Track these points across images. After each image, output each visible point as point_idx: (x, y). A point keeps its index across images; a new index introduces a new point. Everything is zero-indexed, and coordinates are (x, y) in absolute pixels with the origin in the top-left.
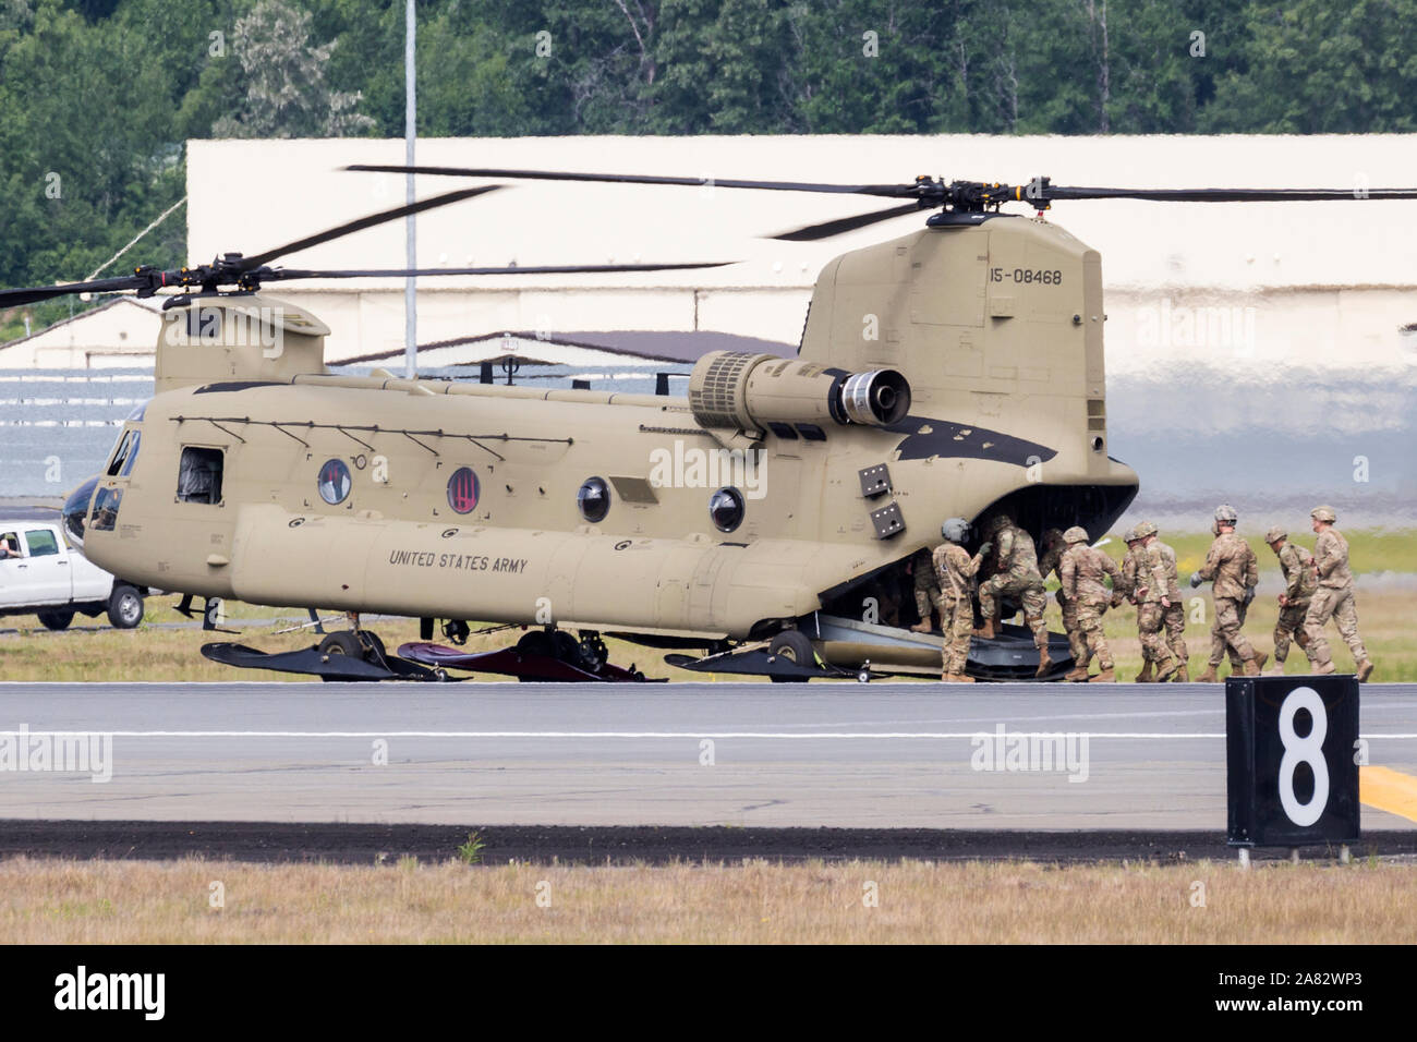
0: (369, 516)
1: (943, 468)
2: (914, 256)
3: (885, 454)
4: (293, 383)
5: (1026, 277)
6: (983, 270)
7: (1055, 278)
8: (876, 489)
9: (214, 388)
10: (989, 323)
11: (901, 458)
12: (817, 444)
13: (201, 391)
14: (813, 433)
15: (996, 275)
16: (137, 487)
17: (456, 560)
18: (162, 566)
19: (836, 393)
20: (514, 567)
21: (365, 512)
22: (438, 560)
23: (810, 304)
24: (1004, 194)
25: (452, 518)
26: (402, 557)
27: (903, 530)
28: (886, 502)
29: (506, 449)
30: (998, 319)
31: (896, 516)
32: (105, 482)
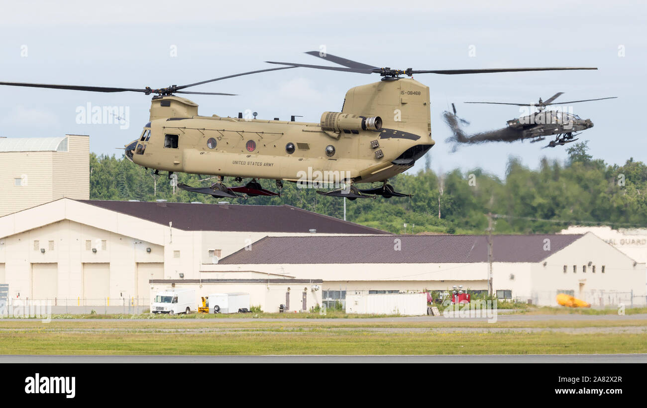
0: (223, 152)
1: (393, 141)
2: (378, 88)
3: (377, 137)
4: (192, 118)
5: (411, 93)
6: (399, 92)
7: (419, 93)
8: (375, 146)
9: (172, 119)
10: (401, 104)
11: (381, 138)
12: (356, 135)
13: (168, 120)
14: (356, 132)
15: (402, 93)
16: (151, 144)
17: (252, 163)
18: (159, 164)
19: (363, 123)
20: (270, 165)
21: (221, 151)
22: (247, 163)
23: (345, 99)
24: (401, 72)
25: (249, 153)
26: (236, 162)
27: (383, 157)
28: (378, 150)
29: (263, 136)
30: (403, 104)
31: (381, 153)
32: (140, 142)
